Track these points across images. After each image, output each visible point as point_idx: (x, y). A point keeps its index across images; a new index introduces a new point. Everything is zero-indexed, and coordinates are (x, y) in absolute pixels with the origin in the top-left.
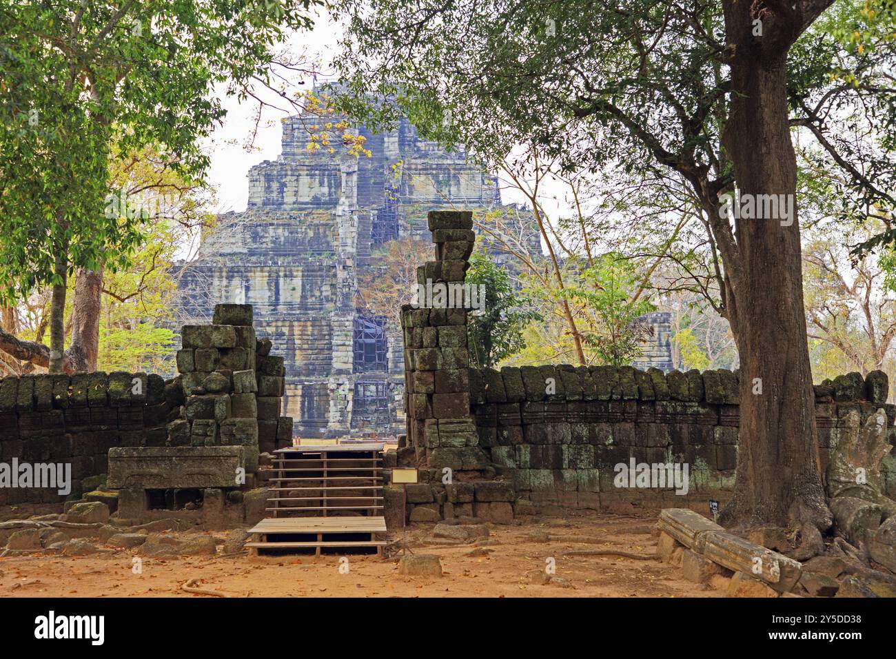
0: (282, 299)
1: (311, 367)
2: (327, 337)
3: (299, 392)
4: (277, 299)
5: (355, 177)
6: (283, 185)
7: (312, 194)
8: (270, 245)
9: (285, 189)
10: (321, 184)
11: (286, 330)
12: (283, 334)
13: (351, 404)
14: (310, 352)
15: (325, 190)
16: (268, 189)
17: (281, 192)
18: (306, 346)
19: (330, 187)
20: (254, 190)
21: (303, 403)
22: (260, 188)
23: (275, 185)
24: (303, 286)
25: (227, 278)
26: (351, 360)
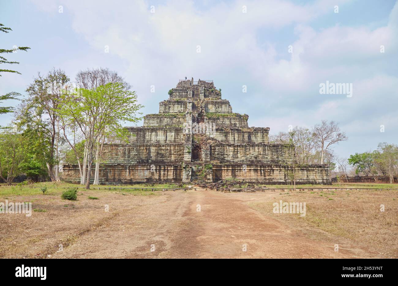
0: (168, 139)
1: (177, 160)
2: (182, 150)
3: (172, 168)
4: (166, 139)
5: (191, 104)
6: (170, 107)
7: (178, 110)
8: (165, 124)
9: (170, 108)
10: (181, 107)
11: (169, 148)
12: (168, 149)
13: (191, 172)
14: (176, 155)
15: (183, 109)
16: (165, 109)
17: (169, 109)
18: (175, 153)
19: (184, 108)
20: (161, 108)
21: (174, 172)
22: (163, 108)
23: (167, 107)
24: (175, 135)
25: (151, 132)
26: (190, 158)
